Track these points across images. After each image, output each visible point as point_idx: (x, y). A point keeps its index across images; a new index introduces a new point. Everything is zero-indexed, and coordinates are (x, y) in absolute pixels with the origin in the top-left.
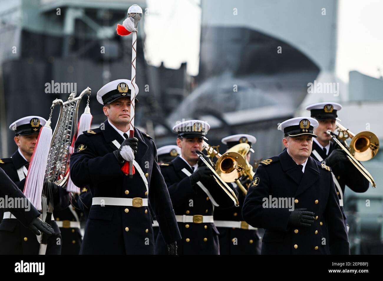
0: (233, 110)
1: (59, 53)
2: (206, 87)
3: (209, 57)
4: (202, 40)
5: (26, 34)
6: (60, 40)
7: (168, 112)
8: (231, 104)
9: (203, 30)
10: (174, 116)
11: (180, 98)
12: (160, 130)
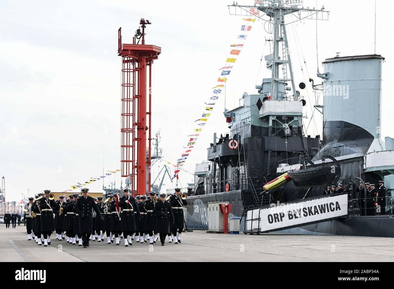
0: (339, 155)
1: (267, 135)
2: (327, 146)
3: (327, 134)
4: (324, 128)
5: (253, 127)
6: (267, 129)
7: (312, 157)
8: (337, 153)
9: (324, 123)
10: (314, 158)
11: (317, 151)
12: (309, 164)
